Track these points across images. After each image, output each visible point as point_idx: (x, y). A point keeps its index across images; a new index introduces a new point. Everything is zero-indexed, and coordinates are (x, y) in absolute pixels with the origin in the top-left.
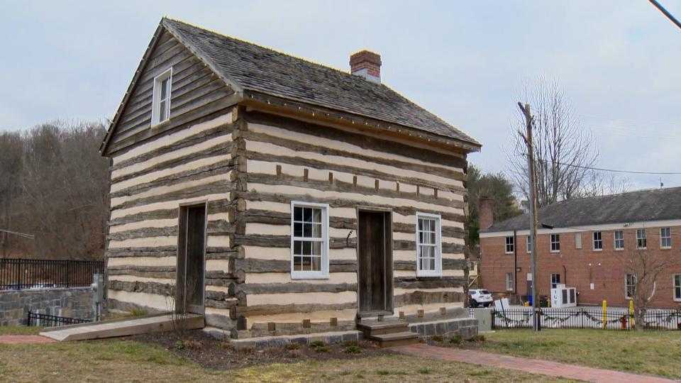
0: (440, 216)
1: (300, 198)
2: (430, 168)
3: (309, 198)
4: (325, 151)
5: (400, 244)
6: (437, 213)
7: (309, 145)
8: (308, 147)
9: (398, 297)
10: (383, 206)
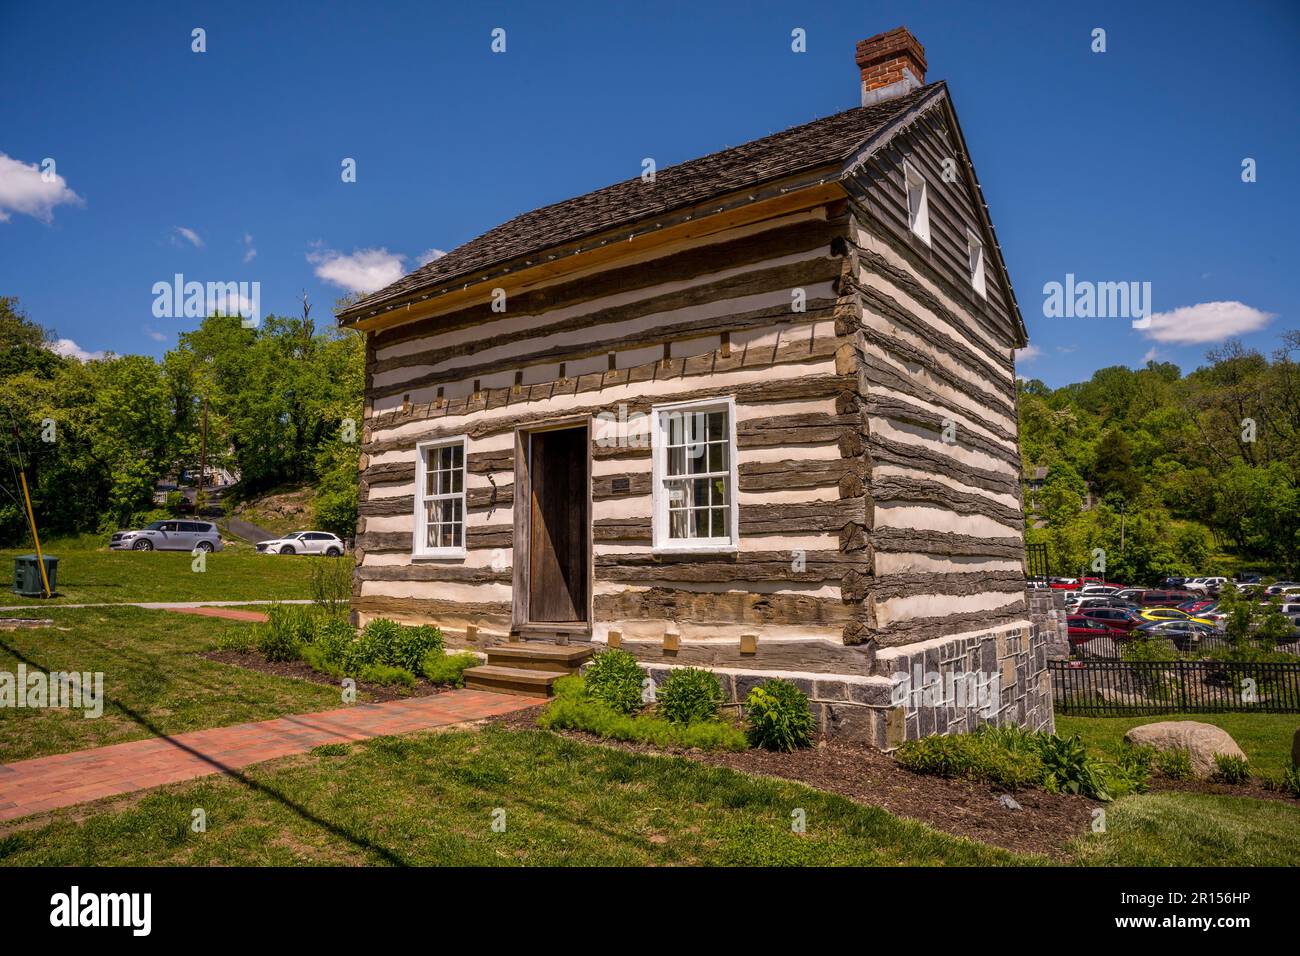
0: (731, 400)
1: (428, 436)
2: (706, 287)
3: (441, 433)
4: (471, 348)
5: (609, 486)
6: (722, 392)
7: (450, 348)
8: (448, 353)
9: (599, 599)
10: (569, 413)
